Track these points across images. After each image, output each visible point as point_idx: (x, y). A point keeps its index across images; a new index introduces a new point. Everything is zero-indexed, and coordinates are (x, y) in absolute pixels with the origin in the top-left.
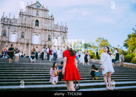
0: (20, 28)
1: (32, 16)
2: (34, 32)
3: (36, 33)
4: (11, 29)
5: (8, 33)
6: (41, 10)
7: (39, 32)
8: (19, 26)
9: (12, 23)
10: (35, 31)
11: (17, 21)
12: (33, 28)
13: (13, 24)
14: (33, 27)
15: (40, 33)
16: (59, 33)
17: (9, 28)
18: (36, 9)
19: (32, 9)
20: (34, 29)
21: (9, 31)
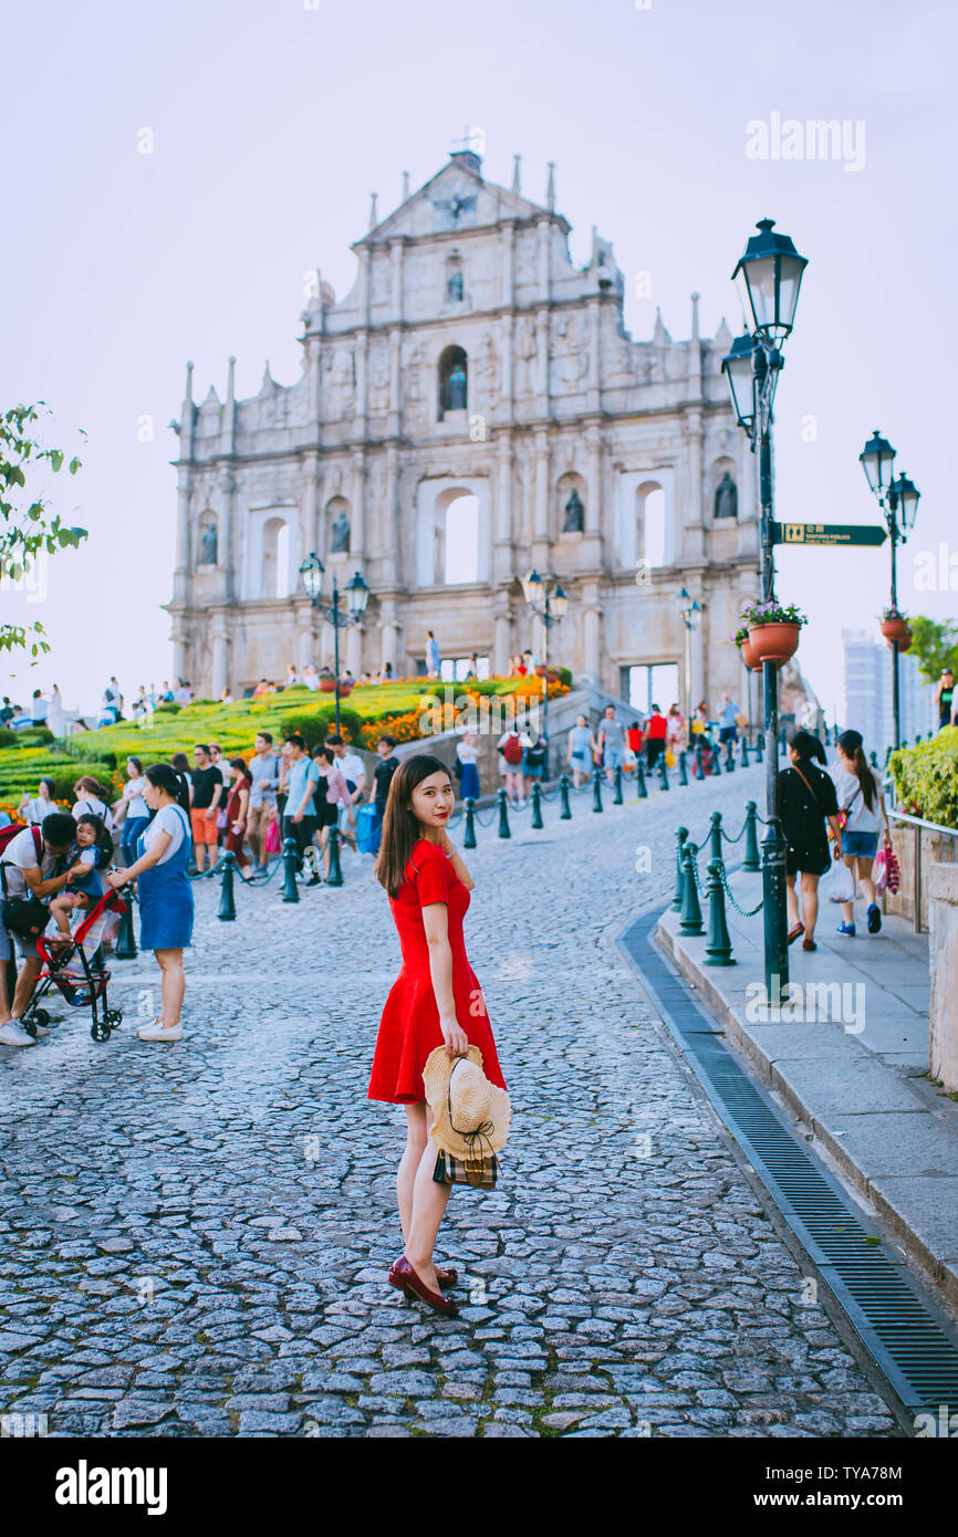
0: (311, 462)
1: (405, 326)
2: (425, 478)
3: (446, 483)
4: (246, 489)
5: (231, 530)
6: (487, 229)
7: (475, 465)
8: (299, 454)
9: (254, 435)
10: (440, 459)
11: (286, 413)
12: (416, 440)
13: (262, 447)
14: (411, 429)
15: (479, 475)
16: (673, 424)
17: (233, 490)
18: (436, 237)
19: (397, 249)
20: (427, 443)
21: (231, 510)
